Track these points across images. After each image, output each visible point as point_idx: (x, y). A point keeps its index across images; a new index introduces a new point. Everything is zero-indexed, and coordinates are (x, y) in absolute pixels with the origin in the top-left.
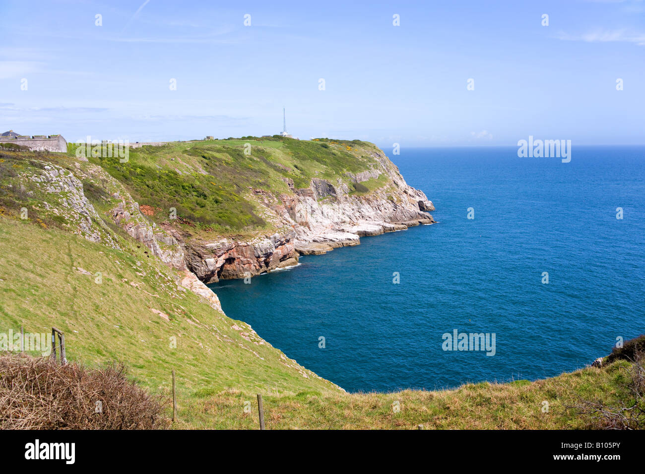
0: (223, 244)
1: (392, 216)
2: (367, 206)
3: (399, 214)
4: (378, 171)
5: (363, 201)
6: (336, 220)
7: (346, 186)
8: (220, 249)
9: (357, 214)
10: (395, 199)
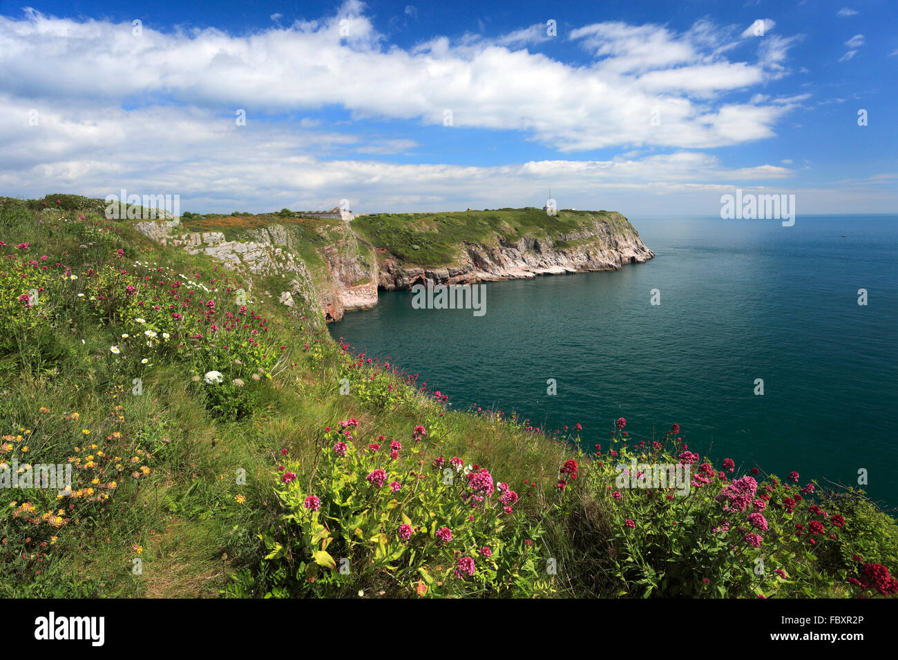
0: (416, 271)
1: (584, 265)
2: (563, 257)
3: (590, 264)
4: (592, 234)
5: (561, 253)
6: (534, 264)
7: (551, 243)
8: (413, 273)
9: (554, 262)
10: (591, 253)
